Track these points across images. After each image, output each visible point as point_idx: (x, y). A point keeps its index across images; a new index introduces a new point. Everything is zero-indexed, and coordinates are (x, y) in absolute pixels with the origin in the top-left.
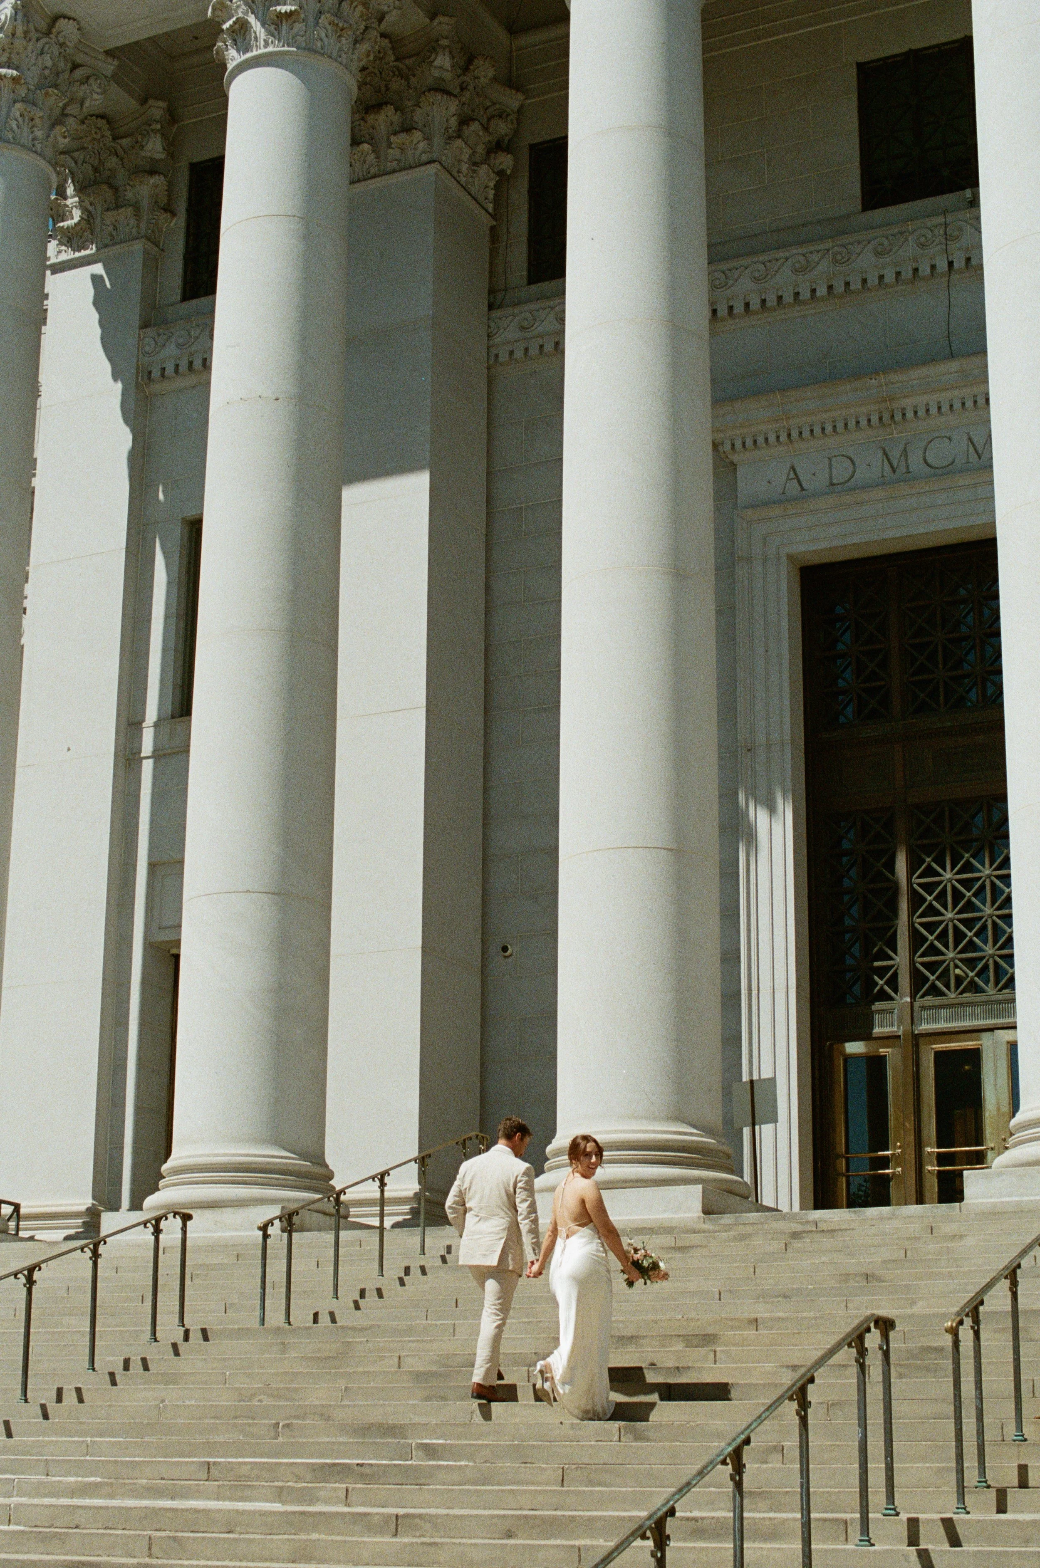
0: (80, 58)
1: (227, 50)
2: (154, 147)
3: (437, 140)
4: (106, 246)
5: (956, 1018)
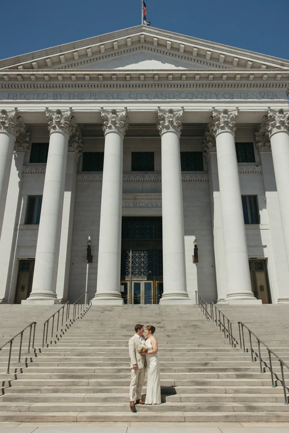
0: (21, 124)
1: (51, 129)
2: (28, 139)
3: (75, 149)
4: (18, 152)
5: (137, 279)
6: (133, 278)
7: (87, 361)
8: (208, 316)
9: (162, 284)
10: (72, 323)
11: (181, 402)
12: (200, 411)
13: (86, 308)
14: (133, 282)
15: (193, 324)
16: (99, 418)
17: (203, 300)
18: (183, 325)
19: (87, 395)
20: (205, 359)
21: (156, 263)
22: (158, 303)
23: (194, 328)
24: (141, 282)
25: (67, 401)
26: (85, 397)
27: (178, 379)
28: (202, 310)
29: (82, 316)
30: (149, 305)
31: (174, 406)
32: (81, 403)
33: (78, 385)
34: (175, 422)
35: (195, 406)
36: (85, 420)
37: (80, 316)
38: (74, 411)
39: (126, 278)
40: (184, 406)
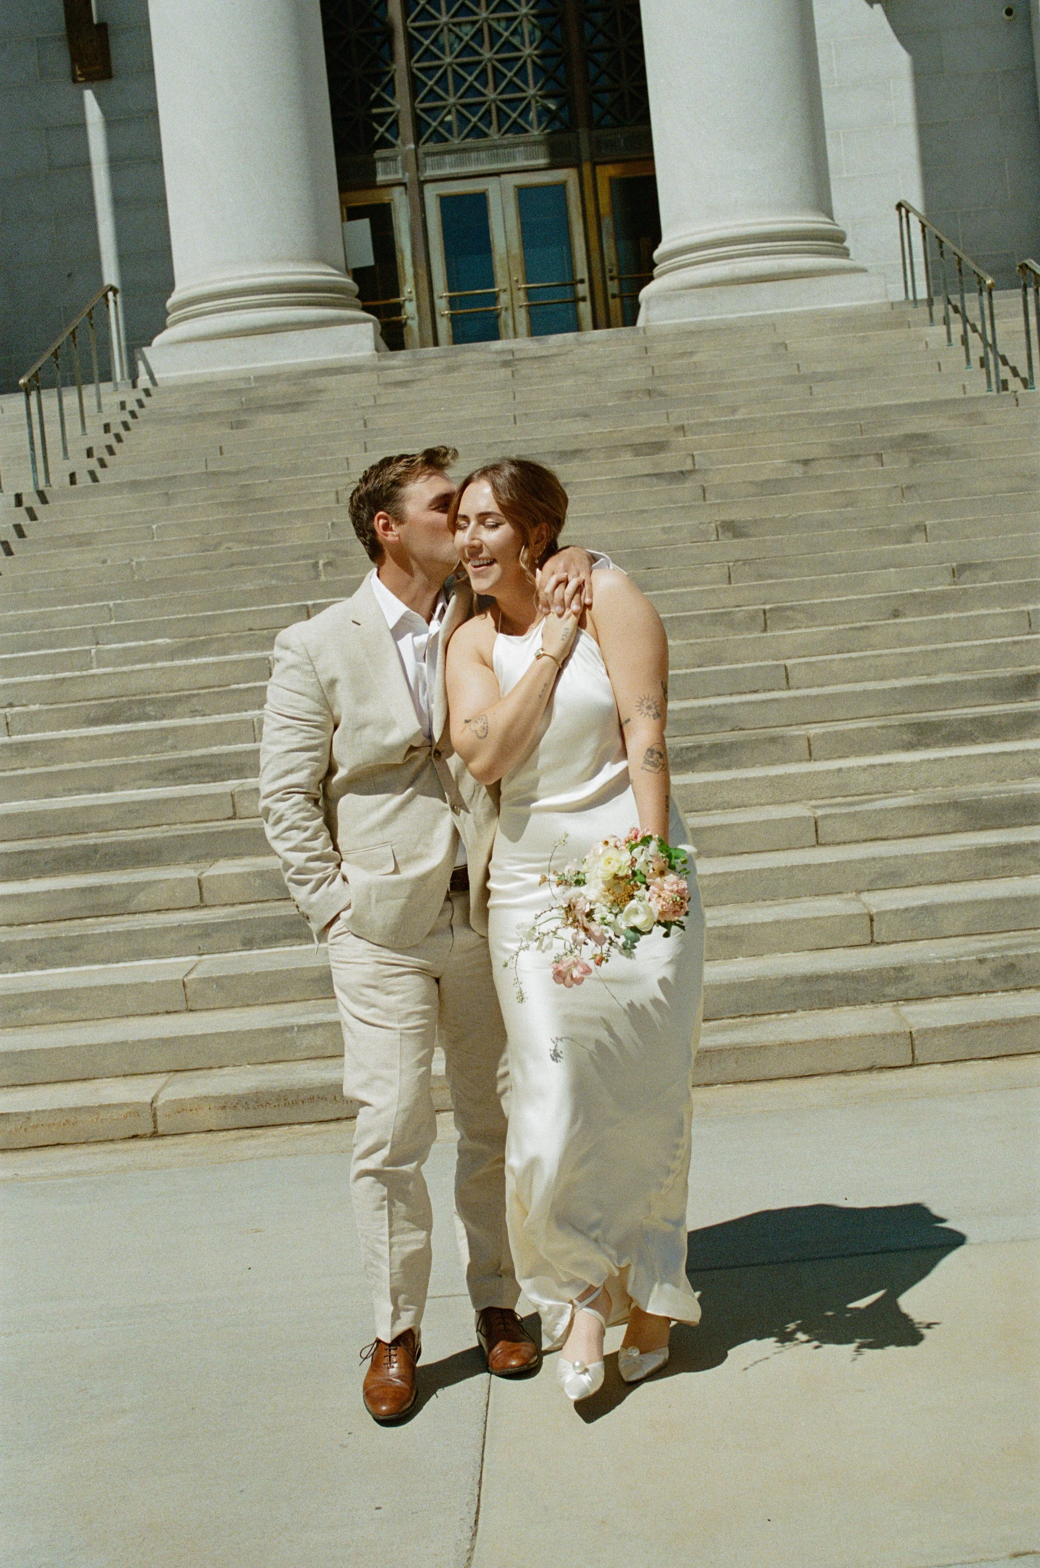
5: (462, 164)
6: (429, 160)
7: (174, 748)
8: (1005, 373)
9: (650, 183)
10: (32, 514)
11: (873, 943)
12: (1011, 985)
13: (116, 408)
14: (432, 193)
15: (897, 433)
16: (312, 1099)
17: (960, 260)
18: (831, 445)
19: (200, 968)
20: (1015, 650)
21: (593, 71)
22: (630, 317)
23: (913, 461)
24: (491, 186)
25: (67, 1015)
26: (192, 976)
27: (839, 800)
28: (956, 337)
29: (93, 463)
30: (570, 336)
31: (827, 977)
32: (167, 1017)
33: (132, 907)
34: (844, 1072)
35: (981, 961)
36: (212, 1124)
37: (83, 465)
38: (127, 1068)
39: (379, 166)
40: (899, 969)
